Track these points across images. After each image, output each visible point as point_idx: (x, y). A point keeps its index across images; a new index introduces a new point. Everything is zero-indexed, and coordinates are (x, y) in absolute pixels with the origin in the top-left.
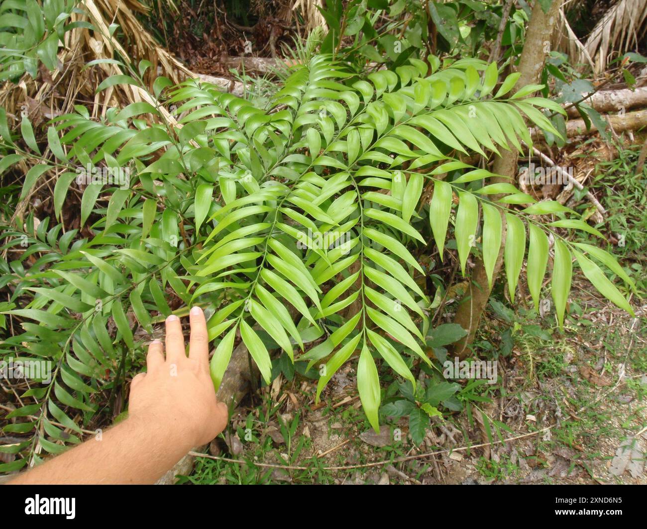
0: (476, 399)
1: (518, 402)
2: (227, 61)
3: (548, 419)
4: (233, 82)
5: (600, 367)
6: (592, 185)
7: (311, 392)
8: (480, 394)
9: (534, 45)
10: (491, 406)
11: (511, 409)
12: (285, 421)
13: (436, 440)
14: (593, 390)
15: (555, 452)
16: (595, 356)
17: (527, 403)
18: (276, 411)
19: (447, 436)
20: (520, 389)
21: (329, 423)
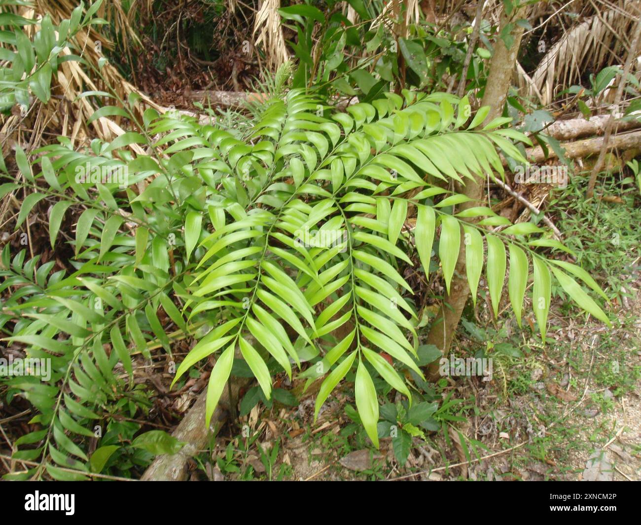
0: (452, 418)
1: (491, 420)
2: (190, 95)
3: (520, 436)
4: (198, 115)
5: (566, 383)
6: (547, 210)
7: (290, 419)
8: (454, 413)
9: (497, 78)
10: (465, 425)
11: (485, 427)
12: (265, 449)
13: (415, 462)
14: (561, 406)
15: (529, 468)
16: (560, 373)
17: (499, 420)
18: (255, 440)
19: (425, 457)
20: (492, 408)
21: (309, 449)
